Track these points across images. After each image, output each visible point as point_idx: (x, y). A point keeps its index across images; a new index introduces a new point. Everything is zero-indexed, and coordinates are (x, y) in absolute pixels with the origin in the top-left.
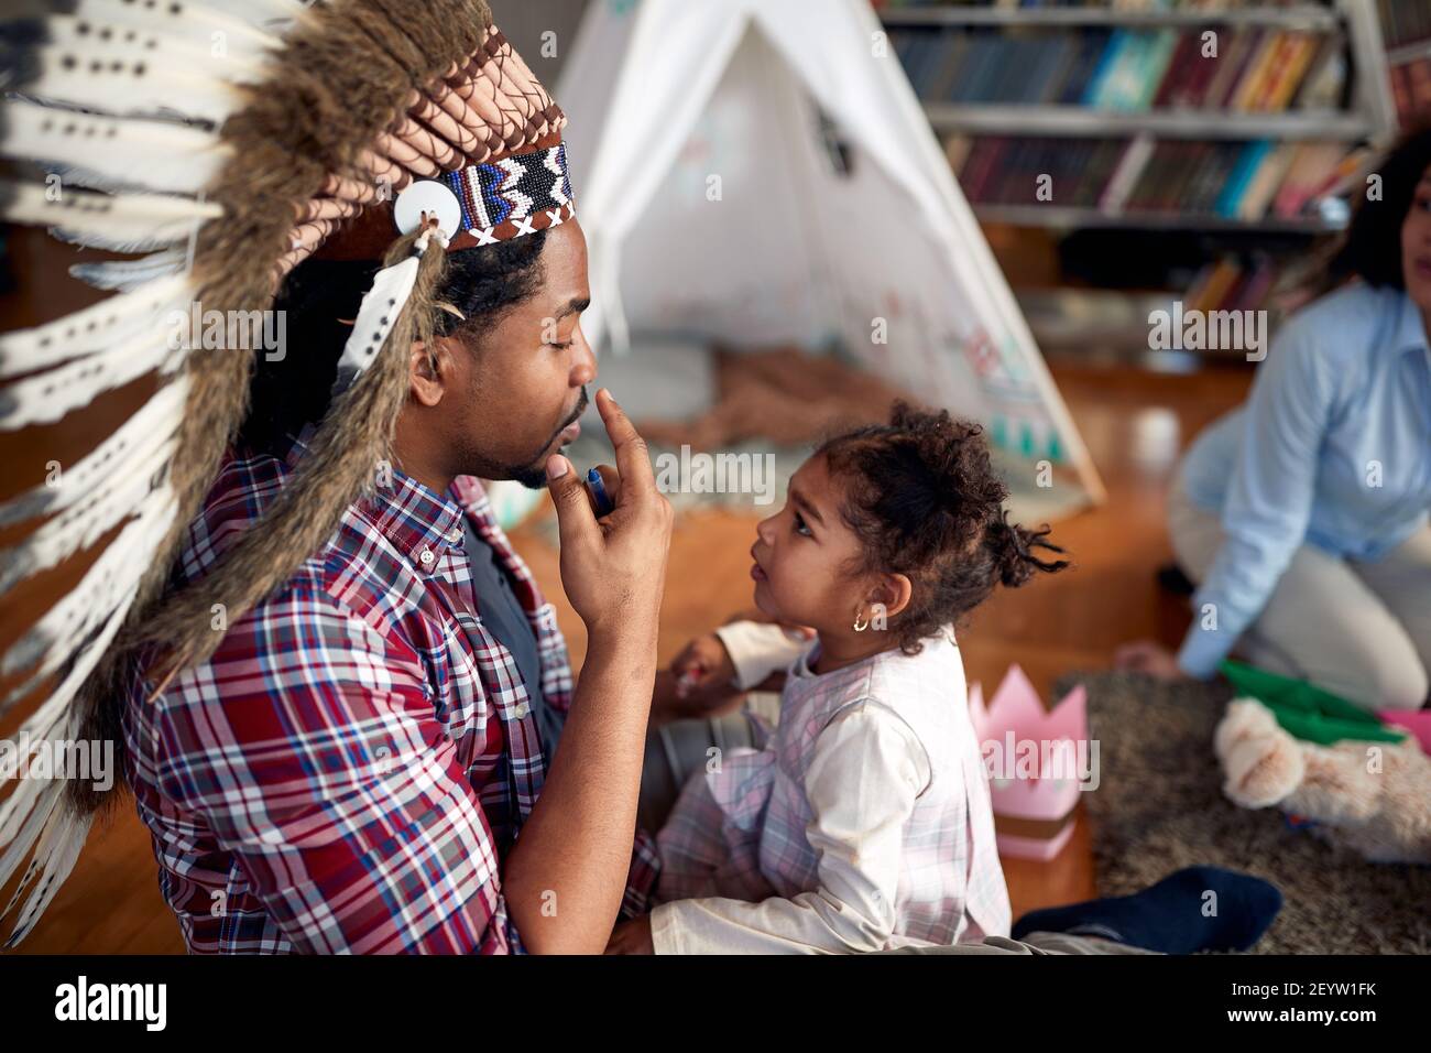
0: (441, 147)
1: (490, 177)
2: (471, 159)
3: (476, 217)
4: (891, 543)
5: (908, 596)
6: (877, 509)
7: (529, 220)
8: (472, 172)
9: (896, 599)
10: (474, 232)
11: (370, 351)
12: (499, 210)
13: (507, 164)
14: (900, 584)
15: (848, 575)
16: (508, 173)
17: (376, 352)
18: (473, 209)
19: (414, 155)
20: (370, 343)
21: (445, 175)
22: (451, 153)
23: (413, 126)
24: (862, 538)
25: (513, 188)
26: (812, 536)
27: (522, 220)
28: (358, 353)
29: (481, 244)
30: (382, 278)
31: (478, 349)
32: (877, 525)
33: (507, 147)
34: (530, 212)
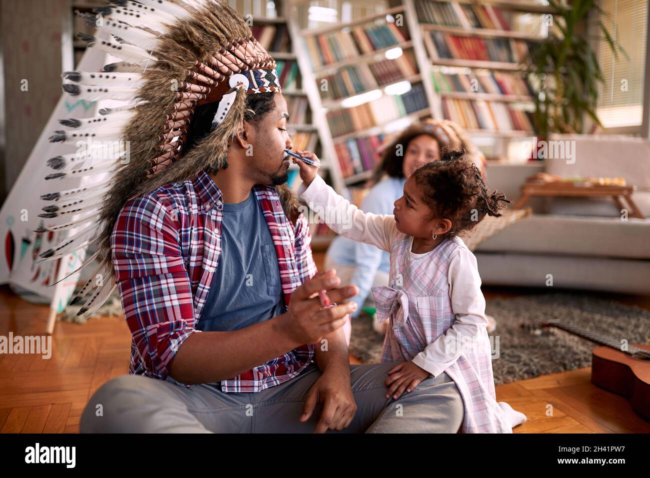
0: (239, 62)
1: (257, 74)
2: (250, 66)
3: (254, 85)
4: (441, 208)
5: (450, 226)
6: (434, 197)
7: (269, 88)
8: (251, 71)
9: (446, 227)
10: (253, 89)
11: (222, 118)
12: (260, 84)
13: (261, 71)
14: (447, 223)
15: (427, 220)
16: (262, 74)
17: (224, 118)
18: (252, 83)
19: (231, 63)
20: (222, 116)
21: (243, 71)
22: (243, 64)
23: (228, 53)
24: (431, 208)
25: (263, 78)
26: (412, 207)
27: (267, 87)
28: (218, 118)
29: (256, 93)
30: (225, 96)
31: (258, 128)
32: (435, 203)
33: (260, 66)
34: (269, 86)
